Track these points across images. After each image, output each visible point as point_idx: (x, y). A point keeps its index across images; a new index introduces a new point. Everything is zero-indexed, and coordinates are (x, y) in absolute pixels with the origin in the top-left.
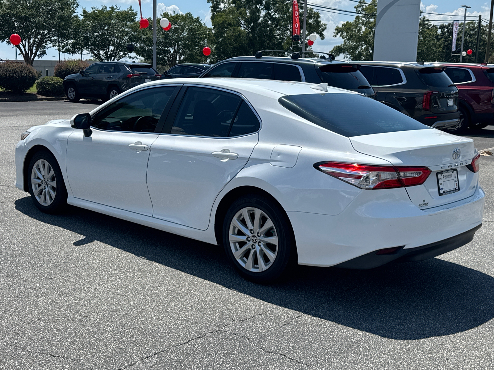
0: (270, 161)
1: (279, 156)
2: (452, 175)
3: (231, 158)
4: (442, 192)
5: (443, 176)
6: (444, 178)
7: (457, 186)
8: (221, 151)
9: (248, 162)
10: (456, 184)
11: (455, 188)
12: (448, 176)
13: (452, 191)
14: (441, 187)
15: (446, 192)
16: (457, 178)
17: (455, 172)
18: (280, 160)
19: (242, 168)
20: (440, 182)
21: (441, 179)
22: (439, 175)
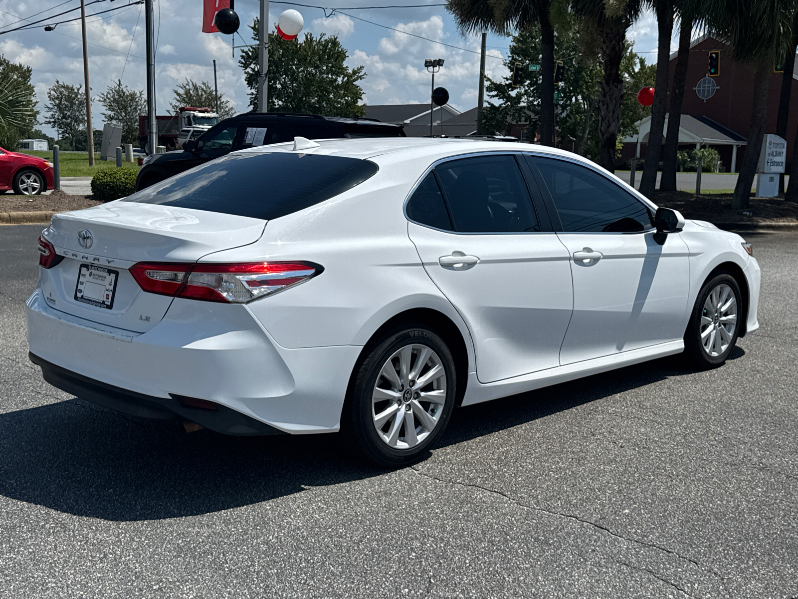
2: (105, 277)
4: (79, 295)
5: (91, 272)
6: (90, 276)
7: (110, 300)
10: (108, 295)
11: (104, 301)
12: (100, 276)
13: (96, 302)
14: (80, 287)
15: (85, 299)
16: (113, 286)
17: (113, 276)
20: (81, 279)
21: (85, 275)
22: (84, 270)
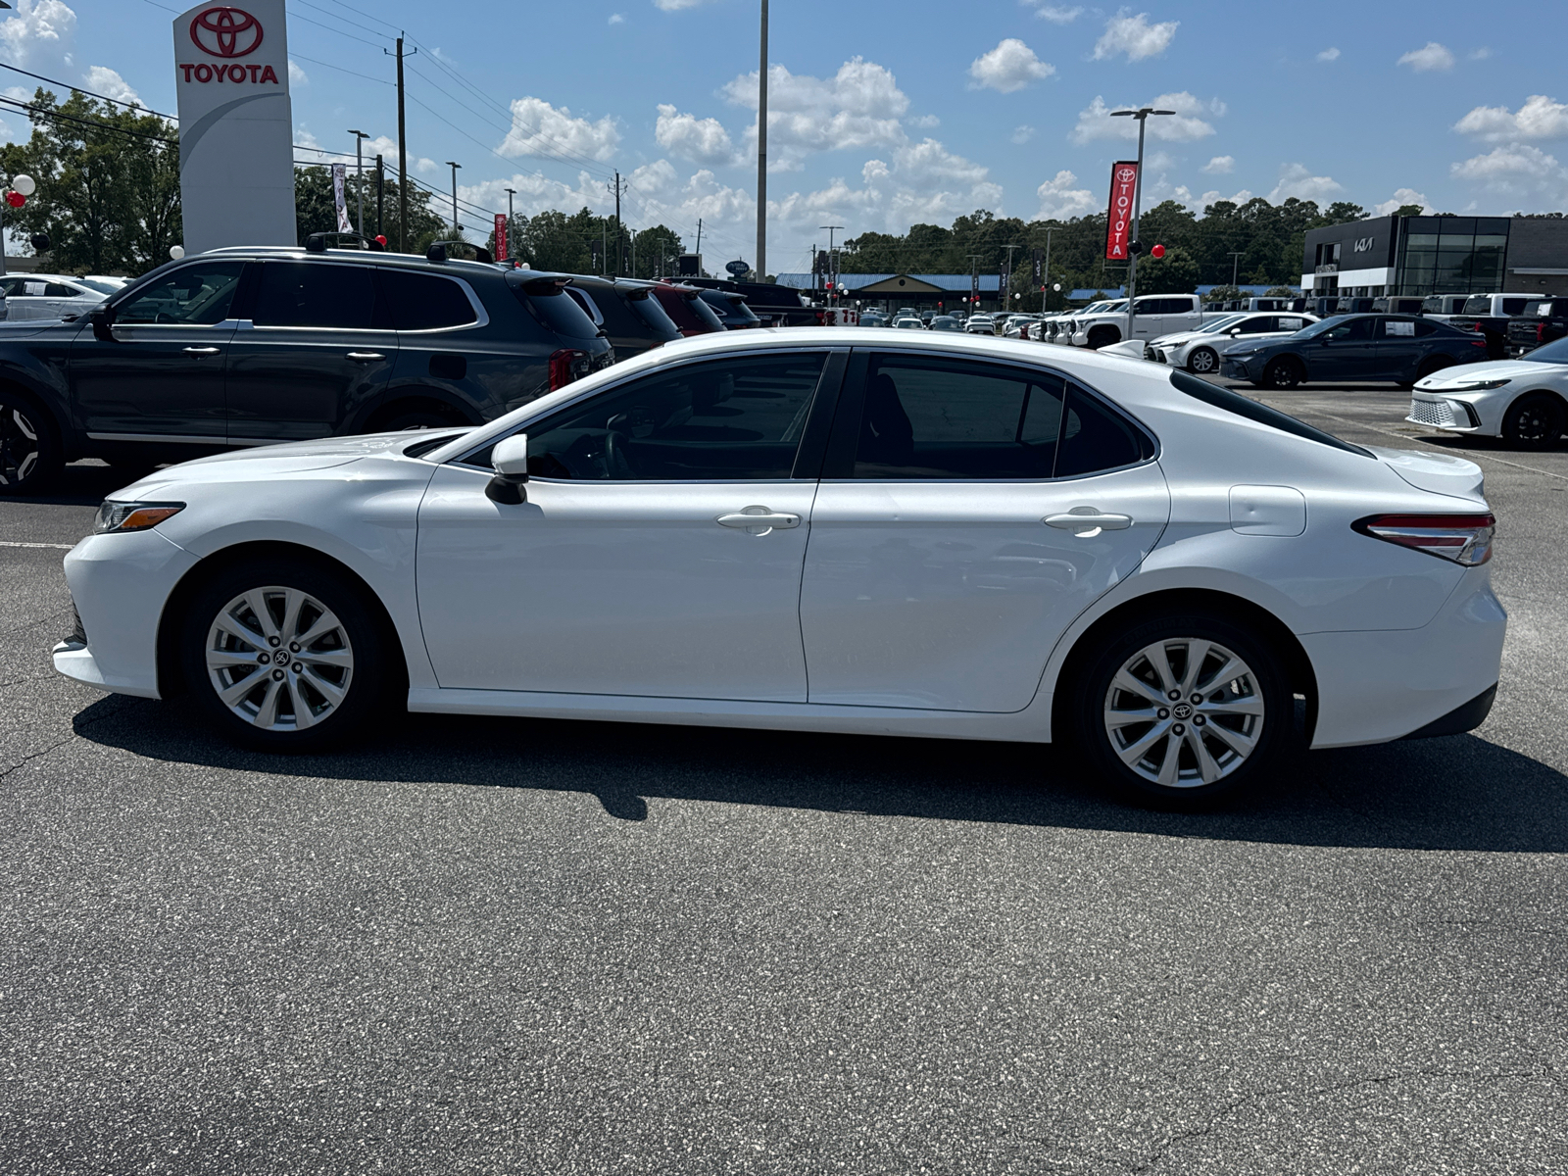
0: (1231, 526)
1: (1253, 513)
3: (1108, 527)
8: (1070, 513)
9: (1165, 532)
18: (1256, 520)
19: (1149, 547)
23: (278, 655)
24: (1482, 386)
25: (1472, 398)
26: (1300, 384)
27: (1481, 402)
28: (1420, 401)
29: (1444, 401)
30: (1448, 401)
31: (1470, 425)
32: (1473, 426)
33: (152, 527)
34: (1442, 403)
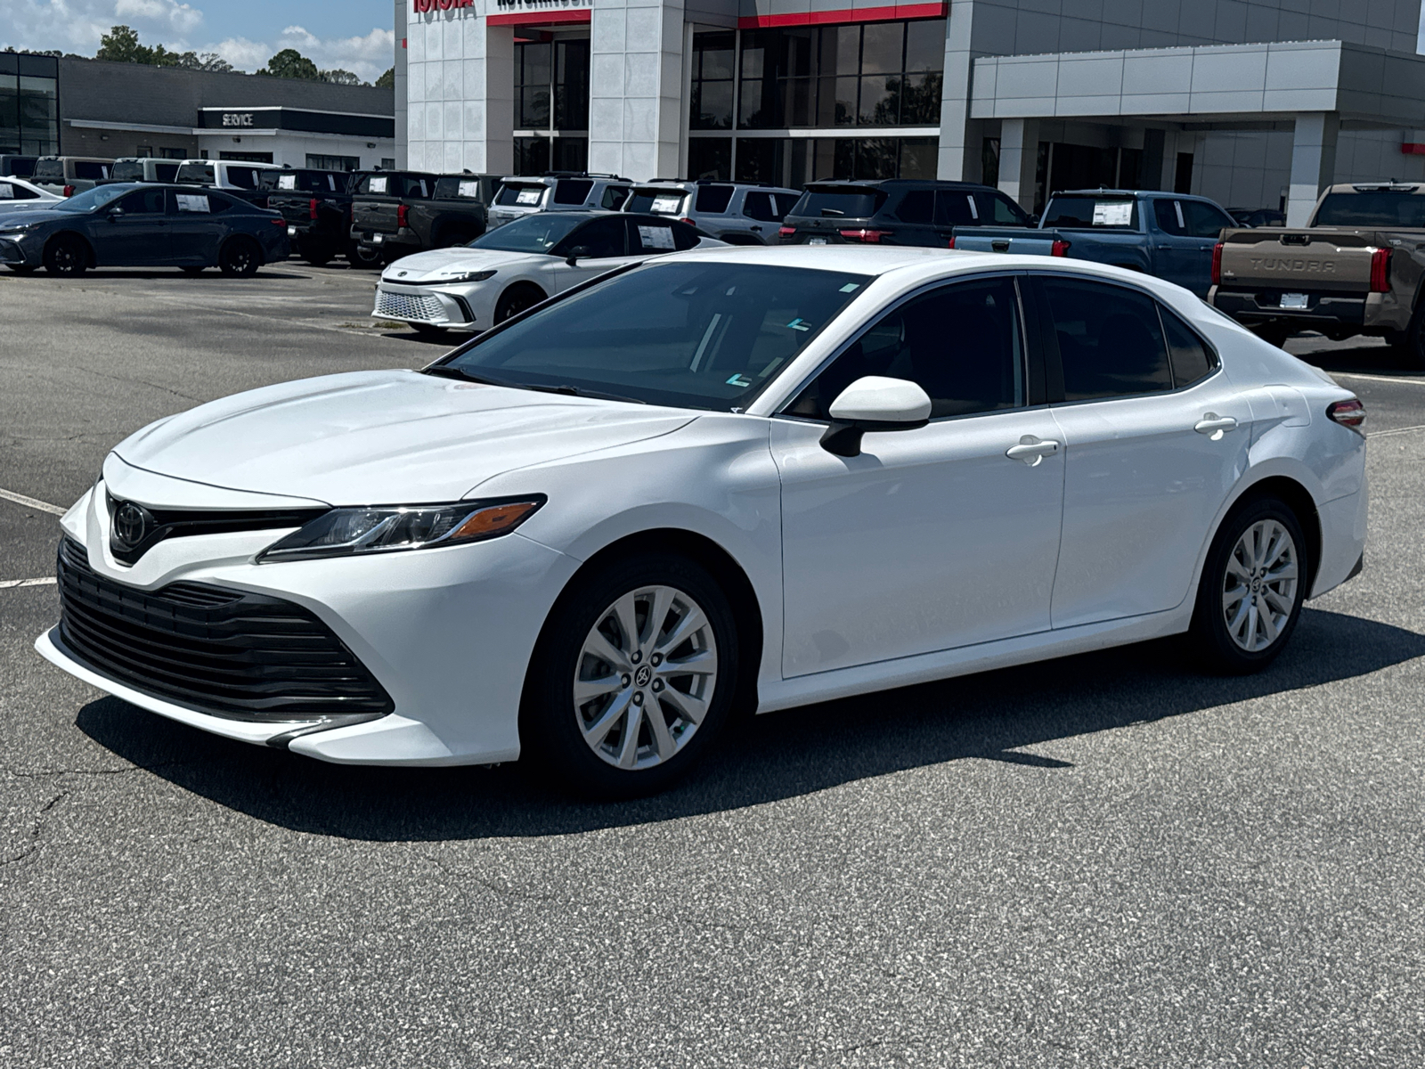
23: (640, 674)
24: (475, 277)
25: (463, 290)
26: (88, 269)
27: (473, 294)
28: (389, 293)
29: (431, 294)
30: (438, 295)
31: (463, 319)
32: (466, 322)
33: (511, 530)
34: (429, 296)
